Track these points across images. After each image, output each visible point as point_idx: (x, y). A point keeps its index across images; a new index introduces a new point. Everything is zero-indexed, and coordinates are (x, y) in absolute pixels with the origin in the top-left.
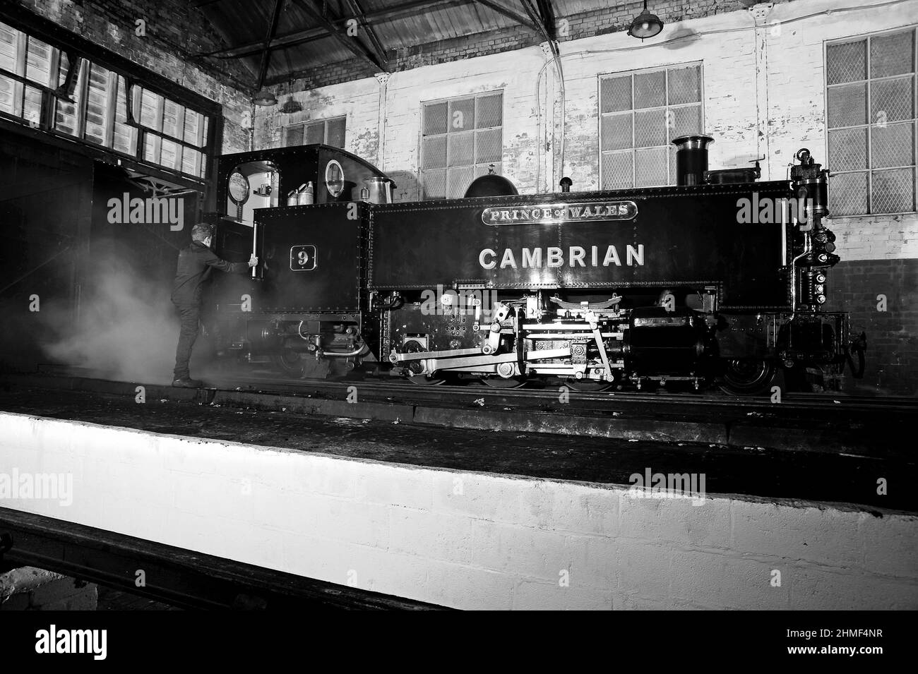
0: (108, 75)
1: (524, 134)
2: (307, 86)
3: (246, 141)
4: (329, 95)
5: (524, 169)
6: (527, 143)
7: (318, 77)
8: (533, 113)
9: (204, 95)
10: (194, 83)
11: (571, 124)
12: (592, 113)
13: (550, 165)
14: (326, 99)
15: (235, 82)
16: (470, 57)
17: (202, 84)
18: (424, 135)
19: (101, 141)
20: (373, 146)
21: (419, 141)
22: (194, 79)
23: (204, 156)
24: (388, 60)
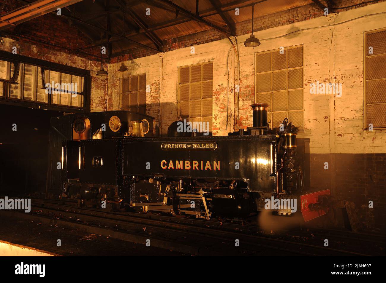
0: (33, 68)
1: (222, 84)
2: (129, 58)
3: (104, 86)
4: (139, 63)
5: (222, 102)
6: (223, 89)
7: (134, 53)
8: (225, 73)
9: (80, 68)
10: (75, 63)
11: (243, 79)
12: (252, 73)
13: (233, 100)
14: (137, 65)
15: (96, 58)
16: (198, 44)
17: (79, 62)
18: (180, 84)
19: (31, 98)
20: (157, 89)
21: (177, 87)
22: (75, 61)
23: (83, 96)
24: (163, 45)
